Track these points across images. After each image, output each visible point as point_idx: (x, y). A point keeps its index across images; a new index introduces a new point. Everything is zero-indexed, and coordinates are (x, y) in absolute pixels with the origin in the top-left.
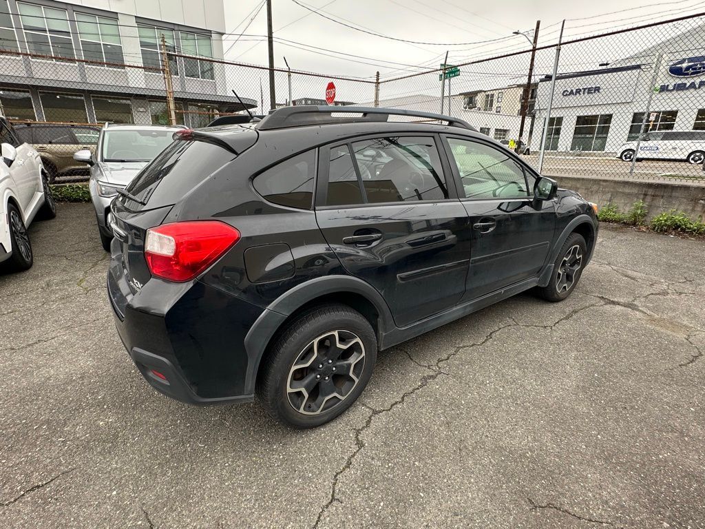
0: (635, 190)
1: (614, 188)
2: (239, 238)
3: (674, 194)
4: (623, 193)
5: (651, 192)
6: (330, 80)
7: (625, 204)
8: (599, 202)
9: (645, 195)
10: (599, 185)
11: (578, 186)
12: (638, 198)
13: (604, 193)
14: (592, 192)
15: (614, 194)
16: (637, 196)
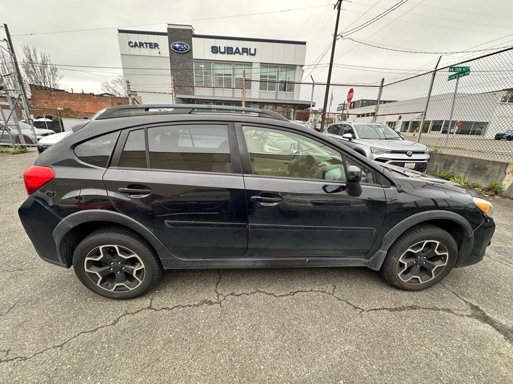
2: (53, 178)
6: (351, 87)
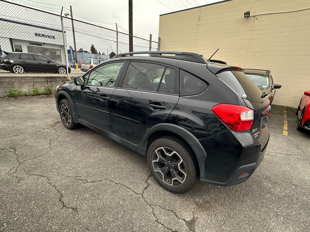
0: (42, 80)
1: (33, 80)
3: (57, 80)
4: (38, 82)
5: (49, 80)
7: (41, 86)
8: (28, 87)
9: (47, 81)
10: (25, 79)
11: (13, 81)
12: (45, 83)
13: (30, 83)
14: (22, 83)
15: (34, 83)
16: (44, 82)
